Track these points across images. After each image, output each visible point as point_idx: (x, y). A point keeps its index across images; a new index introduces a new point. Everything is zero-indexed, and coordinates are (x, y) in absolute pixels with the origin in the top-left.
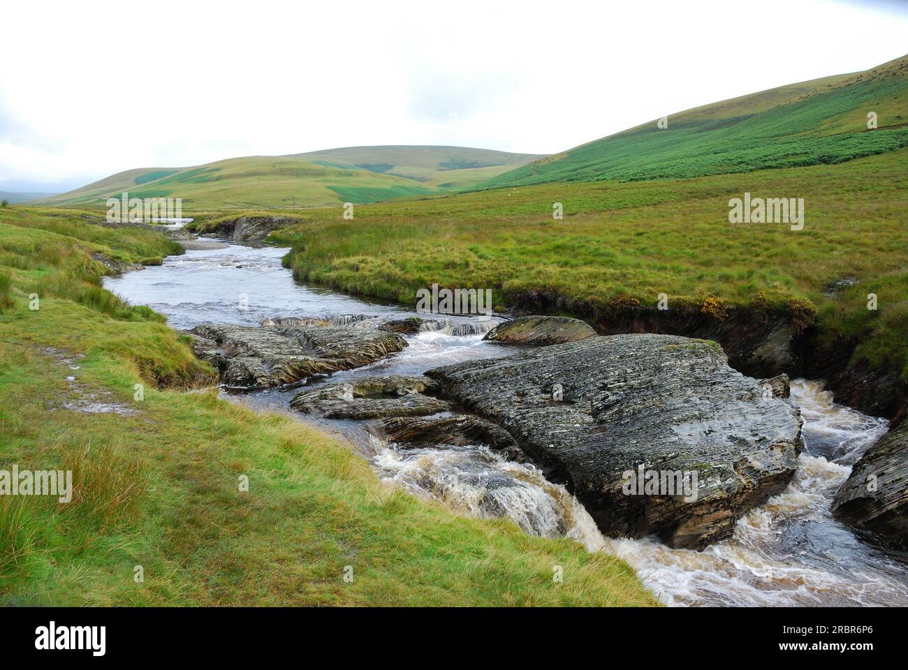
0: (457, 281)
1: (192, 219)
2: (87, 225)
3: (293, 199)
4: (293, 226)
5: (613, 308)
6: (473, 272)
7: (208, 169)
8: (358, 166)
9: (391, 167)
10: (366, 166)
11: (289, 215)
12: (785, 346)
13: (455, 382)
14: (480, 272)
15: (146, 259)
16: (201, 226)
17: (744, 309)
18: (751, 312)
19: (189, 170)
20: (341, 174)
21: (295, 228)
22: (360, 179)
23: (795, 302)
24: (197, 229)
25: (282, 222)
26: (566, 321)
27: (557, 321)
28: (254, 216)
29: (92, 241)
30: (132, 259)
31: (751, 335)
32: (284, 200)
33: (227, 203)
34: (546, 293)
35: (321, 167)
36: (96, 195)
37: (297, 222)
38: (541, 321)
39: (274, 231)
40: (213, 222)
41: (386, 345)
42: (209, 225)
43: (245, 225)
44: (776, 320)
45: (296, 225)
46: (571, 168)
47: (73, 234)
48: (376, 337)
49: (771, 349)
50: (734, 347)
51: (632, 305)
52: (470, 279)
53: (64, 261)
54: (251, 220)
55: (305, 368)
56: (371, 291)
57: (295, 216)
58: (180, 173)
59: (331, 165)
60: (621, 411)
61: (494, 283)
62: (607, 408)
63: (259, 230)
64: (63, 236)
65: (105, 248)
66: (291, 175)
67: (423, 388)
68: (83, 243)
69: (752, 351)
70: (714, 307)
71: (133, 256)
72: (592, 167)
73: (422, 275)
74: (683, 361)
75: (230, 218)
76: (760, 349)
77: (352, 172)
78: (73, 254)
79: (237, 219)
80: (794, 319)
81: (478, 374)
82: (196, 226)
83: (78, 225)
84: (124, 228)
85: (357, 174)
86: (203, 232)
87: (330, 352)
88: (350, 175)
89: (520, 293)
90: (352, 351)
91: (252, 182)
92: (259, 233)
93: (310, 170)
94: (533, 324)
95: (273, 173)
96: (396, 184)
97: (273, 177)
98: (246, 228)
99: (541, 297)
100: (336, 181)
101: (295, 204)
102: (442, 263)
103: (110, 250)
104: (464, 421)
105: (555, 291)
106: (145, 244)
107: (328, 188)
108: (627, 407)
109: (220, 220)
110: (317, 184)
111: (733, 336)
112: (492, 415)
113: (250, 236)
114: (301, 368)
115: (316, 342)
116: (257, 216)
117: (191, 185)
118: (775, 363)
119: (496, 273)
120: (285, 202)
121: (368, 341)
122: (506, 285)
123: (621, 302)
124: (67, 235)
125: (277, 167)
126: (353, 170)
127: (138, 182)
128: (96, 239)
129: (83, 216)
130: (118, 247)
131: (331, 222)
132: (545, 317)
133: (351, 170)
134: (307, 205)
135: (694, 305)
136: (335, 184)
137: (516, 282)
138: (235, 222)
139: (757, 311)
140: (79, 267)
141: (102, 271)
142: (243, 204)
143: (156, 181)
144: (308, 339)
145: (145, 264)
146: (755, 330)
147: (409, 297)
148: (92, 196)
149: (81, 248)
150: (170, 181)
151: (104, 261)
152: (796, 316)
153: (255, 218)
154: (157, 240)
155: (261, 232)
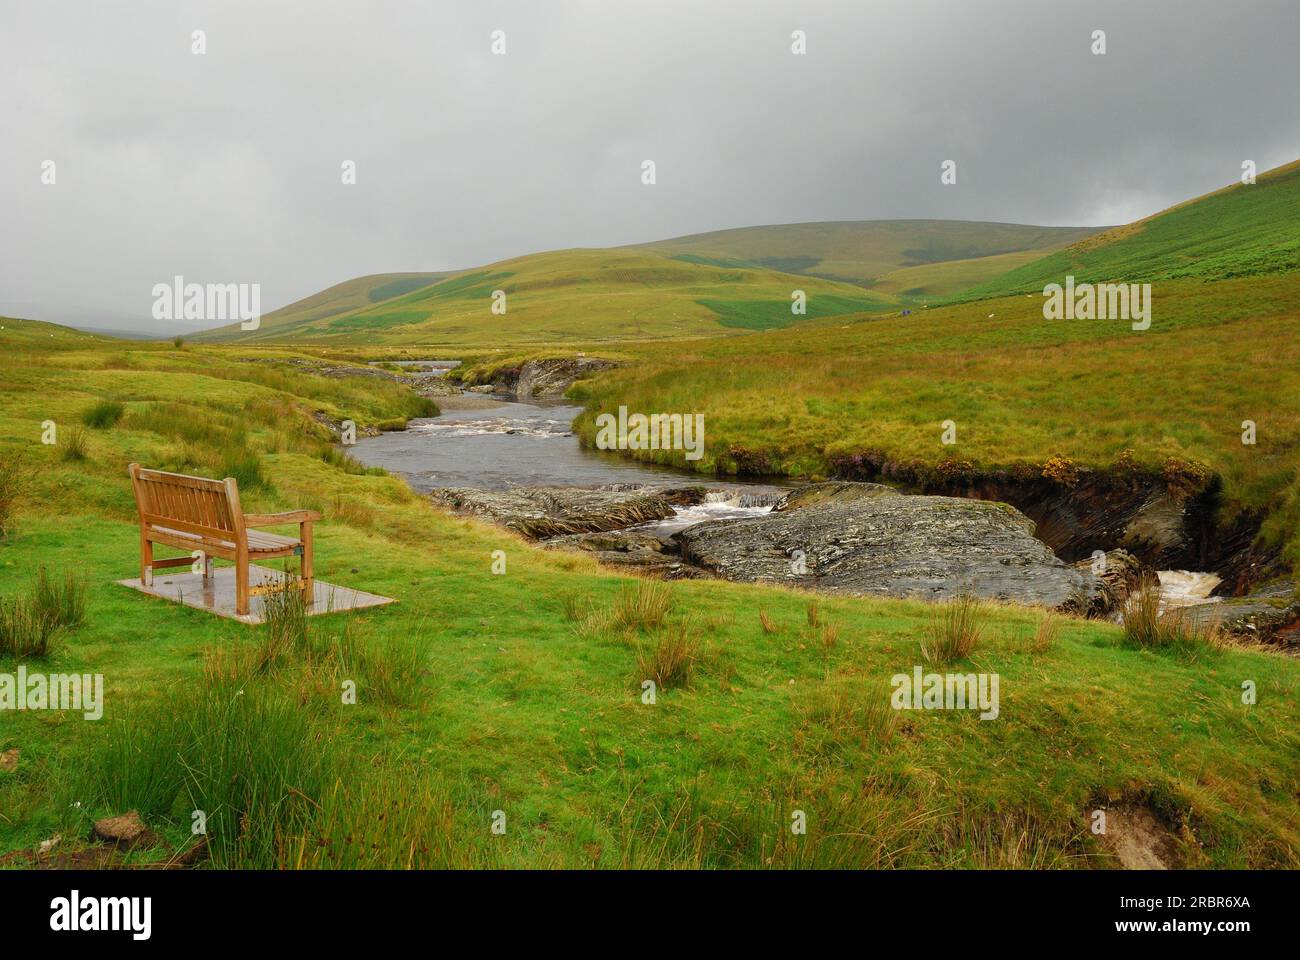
0: (768, 443)
1: (460, 362)
2: (300, 375)
3: (638, 323)
4: (608, 373)
5: (940, 473)
6: (792, 432)
7: (491, 274)
8: (754, 261)
9: (814, 262)
10: (769, 262)
11: (604, 355)
12: (1170, 523)
13: (691, 540)
14: (802, 432)
15: (383, 421)
16: (469, 375)
17: (1103, 473)
18: (1111, 476)
19: (461, 275)
20: (721, 278)
21: (611, 376)
22: (755, 285)
23: (1171, 463)
24: (464, 379)
25: (591, 366)
26: (871, 488)
27: (860, 488)
28: (550, 357)
29: (312, 397)
30: (365, 421)
31: (1115, 507)
32: (622, 326)
33: (524, 333)
34: (873, 457)
35: (688, 266)
36: (305, 321)
37: (615, 366)
38: (842, 488)
39: (580, 382)
40: (488, 368)
41: (641, 510)
42: (481, 373)
43: (534, 372)
44: (1149, 487)
45: (613, 372)
46: (1148, 252)
47: (288, 387)
48: (629, 500)
49: (1147, 527)
50: (1093, 522)
51: (964, 469)
52: (786, 442)
53: (282, 421)
54: (543, 365)
55: (542, 528)
56: (666, 459)
57: (614, 356)
58: (445, 281)
59: (705, 261)
60: (844, 565)
61: (817, 446)
62: (832, 562)
63: (558, 380)
64: (275, 391)
65: (329, 406)
66: (634, 281)
67: (659, 547)
68: (302, 400)
69: (1121, 527)
70: (1058, 469)
71: (365, 418)
72: (1189, 250)
73: (727, 436)
74: (947, 521)
75: (514, 361)
76: (1132, 526)
77: (742, 274)
78: (291, 414)
79: (524, 363)
80: (1170, 486)
81: (715, 531)
82: (462, 374)
83: (288, 374)
84: (353, 378)
85: (751, 278)
86: (472, 384)
87: (575, 514)
88: (739, 278)
89: (843, 457)
90: (599, 514)
91: (567, 295)
92: (556, 384)
93: (668, 271)
94: (831, 491)
95: (602, 279)
96: (823, 292)
97: (603, 286)
98: (536, 376)
99: (866, 462)
100: (712, 291)
101: (640, 332)
102: (758, 421)
103: (336, 409)
104: (677, 568)
105: (883, 455)
106: (383, 401)
107: (698, 302)
108: (851, 561)
109: (500, 364)
110: (680, 296)
111: (1091, 508)
112: (709, 566)
113: (542, 389)
114: (538, 527)
115: (562, 505)
116: (554, 357)
117: (463, 302)
118: (1158, 544)
119: (820, 433)
120: (624, 330)
121: (618, 504)
122: (828, 448)
123: (950, 465)
124: (279, 389)
125: (611, 267)
126: (743, 270)
127: (375, 297)
128: (315, 395)
129: (293, 361)
130: (346, 406)
131: (668, 366)
132: (846, 483)
133: (741, 270)
134: (662, 333)
135: (1034, 468)
136: (711, 297)
137: (841, 444)
138: (520, 368)
139: (1119, 474)
140: (298, 430)
141: (325, 437)
142: (551, 335)
143: (404, 296)
144: (555, 502)
145: (383, 429)
146: (1120, 501)
147: (708, 465)
148: (299, 322)
149: (300, 406)
150: (427, 296)
151: (328, 423)
152: (1172, 481)
153: (551, 360)
154: (400, 396)
155: (560, 383)
